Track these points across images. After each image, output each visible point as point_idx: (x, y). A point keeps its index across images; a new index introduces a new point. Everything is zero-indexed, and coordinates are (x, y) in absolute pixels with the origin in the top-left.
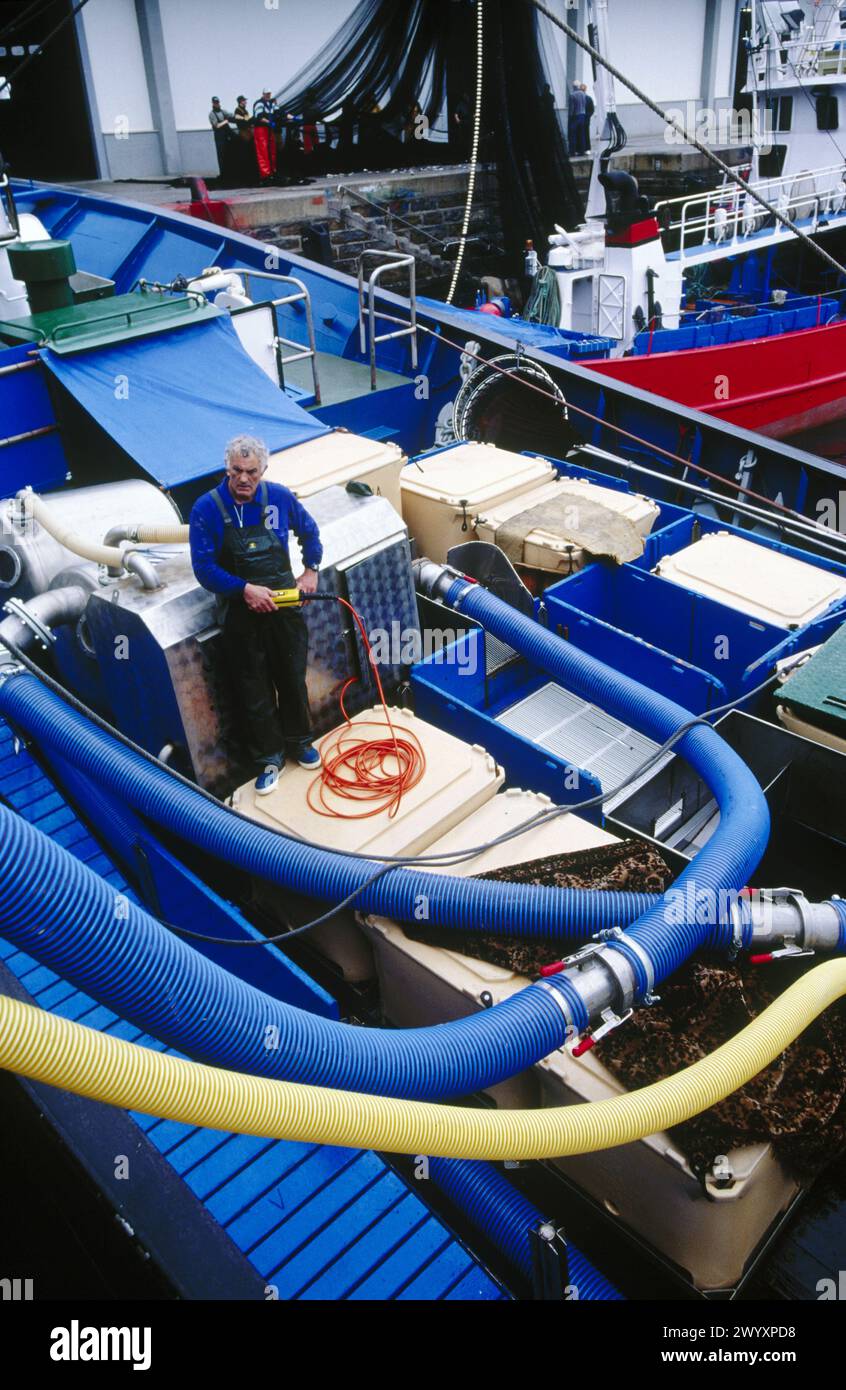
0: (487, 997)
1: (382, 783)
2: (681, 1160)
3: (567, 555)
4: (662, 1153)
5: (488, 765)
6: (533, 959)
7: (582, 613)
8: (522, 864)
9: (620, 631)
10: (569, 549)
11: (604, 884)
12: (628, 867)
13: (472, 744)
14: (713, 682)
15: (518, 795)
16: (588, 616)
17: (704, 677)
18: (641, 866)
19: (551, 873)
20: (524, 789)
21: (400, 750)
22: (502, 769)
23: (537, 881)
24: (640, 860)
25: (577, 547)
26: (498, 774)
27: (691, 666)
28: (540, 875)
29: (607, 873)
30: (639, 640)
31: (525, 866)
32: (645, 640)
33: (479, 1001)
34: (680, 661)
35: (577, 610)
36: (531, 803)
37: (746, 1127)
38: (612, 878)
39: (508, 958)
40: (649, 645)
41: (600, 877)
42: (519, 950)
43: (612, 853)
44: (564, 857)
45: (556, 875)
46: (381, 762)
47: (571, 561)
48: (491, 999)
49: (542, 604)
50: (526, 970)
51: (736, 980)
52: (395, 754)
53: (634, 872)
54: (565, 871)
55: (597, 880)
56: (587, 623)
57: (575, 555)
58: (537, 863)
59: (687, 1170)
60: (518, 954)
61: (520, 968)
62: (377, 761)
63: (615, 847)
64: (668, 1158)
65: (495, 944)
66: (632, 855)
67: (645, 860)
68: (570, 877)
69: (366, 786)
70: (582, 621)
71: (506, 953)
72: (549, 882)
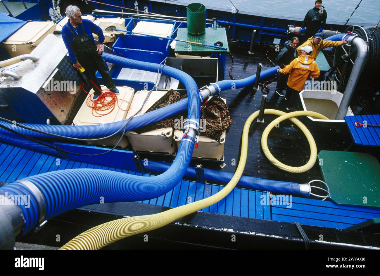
0: (163, 134)
1: (109, 104)
2: (214, 141)
3: (112, 37)
4: (210, 142)
5: (130, 89)
6: (168, 123)
7: (125, 49)
8: (151, 107)
9: (135, 50)
10: (112, 35)
11: (170, 102)
12: (172, 97)
13: (123, 86)
14: (161, 53)
15: (139, 92)
16: (126, 49)
17: (158, 53)
18: (174, 95)
19: (158, 105)
20: (140, 90)
21: (107, 95)
22: (133, 89)
23: (157, 108)
24: (172, 94)
25: (113, 34)
26: (133, 90)
27: (155, 52)
28: (156, 107)
29: (169, 100)
30: (141, 50)
31: (152, 107)
32: (142, 49)
33: (162, 135)
34: (152, 51)
35: (123, 48)
36: (144, 93)
37: (222, 129)
38: (170, 100)
39: (163, 126)
40: (144, 50)
41: (168, 101)
42: (164, 123)
43: (167, 96)
44: (158, 101)
45: (159, 105)
46: (105, 99)
47: (113, 38)
48: (164, 134)
49: (113, 50)
50: (168, 126)
51: (205, 106)
52: (107, 96)
53: (173, 97)
54: (160, 104)
55: (168, 102)
56: (126, 51)
57: (114, 36)
58: (154, 105)
59: (216, 142)
60: (165, 124)
61: (167, 126)
62: (104, 99)
63: (166, 94)
64: (212, 142)
65: (158, 125)
66: (171, 94)
67: (173, 94)
68: (162, 104)
69: (106, 106)
70: (125, 51)
71: (162, 125)
72: (159, 107)
